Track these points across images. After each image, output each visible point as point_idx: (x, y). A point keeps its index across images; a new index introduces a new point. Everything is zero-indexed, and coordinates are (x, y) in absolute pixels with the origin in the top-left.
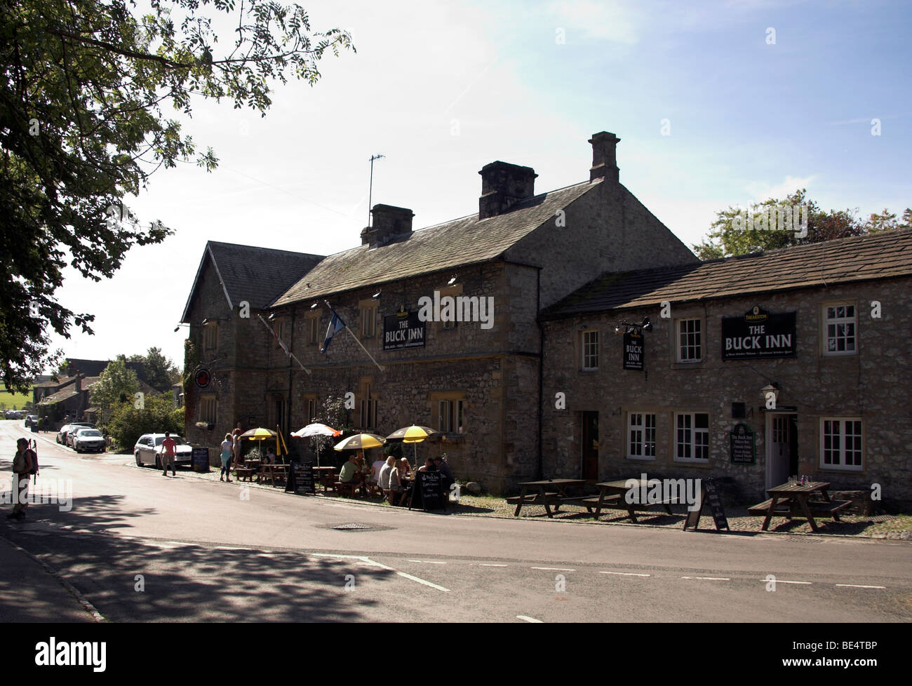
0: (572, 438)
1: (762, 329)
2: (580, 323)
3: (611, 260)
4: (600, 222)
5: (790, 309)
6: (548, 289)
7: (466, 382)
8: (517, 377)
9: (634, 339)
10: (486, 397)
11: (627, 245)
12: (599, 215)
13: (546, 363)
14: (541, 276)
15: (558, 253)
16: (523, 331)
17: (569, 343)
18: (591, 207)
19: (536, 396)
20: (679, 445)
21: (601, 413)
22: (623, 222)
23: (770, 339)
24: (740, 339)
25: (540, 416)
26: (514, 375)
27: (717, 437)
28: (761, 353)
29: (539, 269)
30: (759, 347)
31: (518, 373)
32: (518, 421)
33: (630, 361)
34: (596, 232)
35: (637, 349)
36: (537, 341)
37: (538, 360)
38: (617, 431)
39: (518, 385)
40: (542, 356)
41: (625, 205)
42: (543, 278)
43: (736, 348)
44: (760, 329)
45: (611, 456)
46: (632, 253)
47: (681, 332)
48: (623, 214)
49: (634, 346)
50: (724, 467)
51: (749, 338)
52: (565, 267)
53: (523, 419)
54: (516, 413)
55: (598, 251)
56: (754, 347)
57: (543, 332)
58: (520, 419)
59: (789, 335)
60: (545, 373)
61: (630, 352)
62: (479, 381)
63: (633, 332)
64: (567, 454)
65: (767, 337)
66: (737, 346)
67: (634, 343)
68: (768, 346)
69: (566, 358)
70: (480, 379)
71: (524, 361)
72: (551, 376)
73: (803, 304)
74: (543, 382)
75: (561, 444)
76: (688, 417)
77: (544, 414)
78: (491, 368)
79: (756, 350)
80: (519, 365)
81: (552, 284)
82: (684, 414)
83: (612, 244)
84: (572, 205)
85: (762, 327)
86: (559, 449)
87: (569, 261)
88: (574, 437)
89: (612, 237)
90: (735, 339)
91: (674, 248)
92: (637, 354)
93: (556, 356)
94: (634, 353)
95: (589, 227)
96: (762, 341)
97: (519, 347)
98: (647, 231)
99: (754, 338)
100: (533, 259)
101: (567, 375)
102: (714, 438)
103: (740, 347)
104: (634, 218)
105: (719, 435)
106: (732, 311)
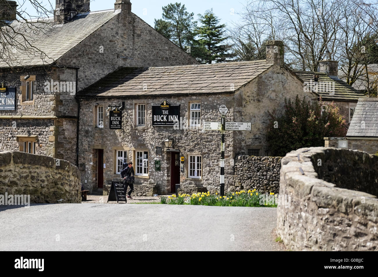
0: (92, 163)
1: (168, 112)
2: (96, 101)
3: (125, 59)
4: (117, 37)
5: (178, 104)
6: (83, 80)
7: (37, 132)
8: (64, 130)
9: (116, 113)
10: (47, 141)
11: (136, 49)
12: (117, 33)
13: (81, 122)
14: (78, 72)
15: (90, 58)
16: (67, 104)
17: (91, 112)
18: (112, 29)
19: (75, 140)
20: (138, 167)
21: (104, 150)
22: (133, 35)
23: (170, 117)
24: (159, 116)
25: (77, 151)
26: (62, 129)
27: (151, 163)
28: (167, 123)
29: (77, 69)
30: (166, 121)
31: (64, 128)
32: (64, 154)
33: (113, 125)
34: (115, 43)
35: (117, 119)
36: (76, 110)
37: (76, 120)
38: (111, 160)
39: (64, 134)
40: (79, 118)
41: (135, 25)
42: (80, 73)
43: (158, 120)
44: (166, 112)
45: (109, 173)
46: (139, 54)
47: (139, 110)
48: (134, 31)
49: (116, 117)
50: (154, 178)
51: (162, 116)
52: (94, 66)
53: (68, 153)
54: (63, 150)
55: (116, 55)
56: (164, 121)
57: (79, 104)
58: (65, 153)
59: (177, 116)
60: (80, 127)
61: (113, 120)
62: (43, 132)
63: (115, 110)
64: (89, 172)
65: (169, 116)
66: (158, 119)
67: (116, 115)
68: (169, 121)
69: (90, 120)
70: (44, 130)
71: (68, 121)
72: (83, 129)
73: (183, 102)
74: (79, 132)
75: (87, 166)
76: (141, 153)
77: (79, 150)
78: (49, 125)
79: (165, 122)
80: (65, 123)
81: (86, 76)
82: (140, 151)
83: (125, 50)
84: (99, 29)
85: (168, 111)
86: (86, 169)
87: (96, 63)
88: (93, 162)
89: (125, 46)
90: (157, 116)
91: (169, 48)
92: (118, 121)
93: (85, 118)
94: (116, 120)
95: (110, 41)
96: (167, 118)
97: (65, 113)
98: (149, 40)
99: (164, 116)
100: (74, 63)
101: (90, 129)
102: (150, 164)
103: (159, 120)
104: (141, 32)
105: (152, 162)
106: (157, 102)
